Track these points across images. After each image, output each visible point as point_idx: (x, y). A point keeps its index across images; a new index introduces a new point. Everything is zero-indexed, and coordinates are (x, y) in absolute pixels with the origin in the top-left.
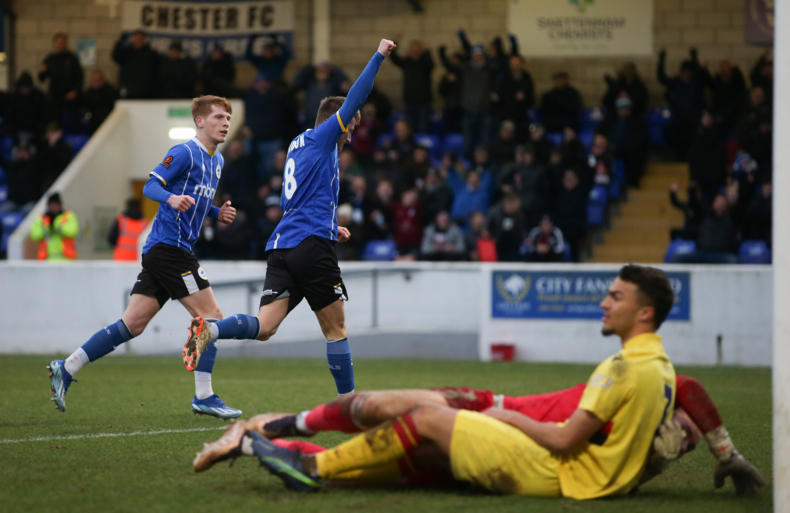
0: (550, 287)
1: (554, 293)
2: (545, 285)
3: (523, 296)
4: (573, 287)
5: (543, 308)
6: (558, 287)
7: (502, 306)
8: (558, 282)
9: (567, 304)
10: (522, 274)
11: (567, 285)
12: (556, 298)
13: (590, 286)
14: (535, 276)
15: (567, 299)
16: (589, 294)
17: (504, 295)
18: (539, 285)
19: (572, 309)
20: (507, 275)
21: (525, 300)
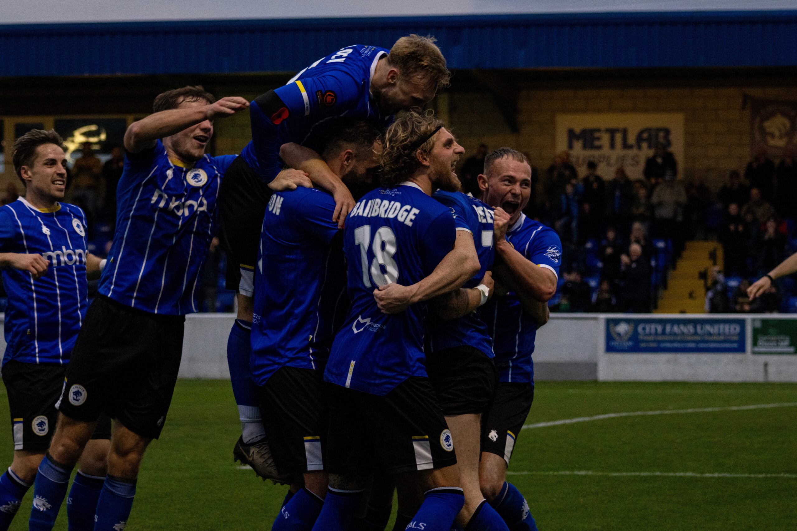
0: (647, 330)
1: (650, 334)
2: (644, 329)
3: (628, 336)
4: (664, 329)
5: (643, 345)
6: (653, 331)
7: (613, 343)
8: (653, 326)
9: (659, 342)
10: (627, 321)
11: (660, 328)
12: (651, 338)
13: (676, 329)
14: (637, 322)
15: (660, 338)
16: (675, 334)
17: (615, 336)
18: (640, 329)
19: (663, 345)
20: (617, 322)
21: (630, 339)
